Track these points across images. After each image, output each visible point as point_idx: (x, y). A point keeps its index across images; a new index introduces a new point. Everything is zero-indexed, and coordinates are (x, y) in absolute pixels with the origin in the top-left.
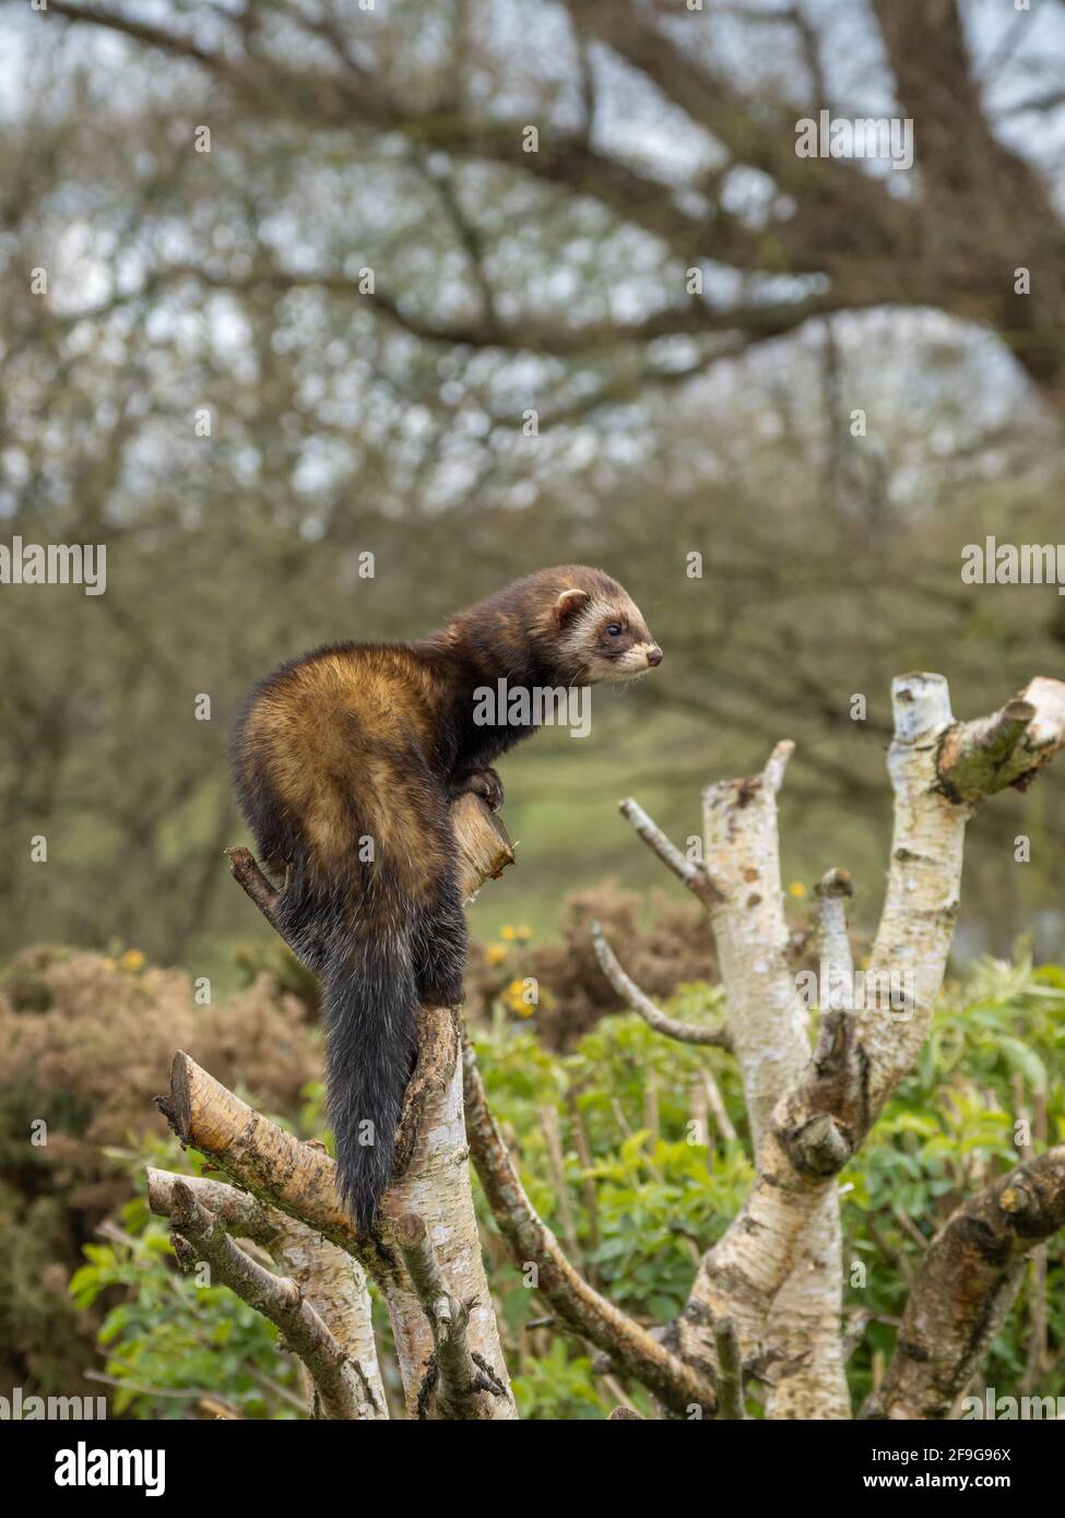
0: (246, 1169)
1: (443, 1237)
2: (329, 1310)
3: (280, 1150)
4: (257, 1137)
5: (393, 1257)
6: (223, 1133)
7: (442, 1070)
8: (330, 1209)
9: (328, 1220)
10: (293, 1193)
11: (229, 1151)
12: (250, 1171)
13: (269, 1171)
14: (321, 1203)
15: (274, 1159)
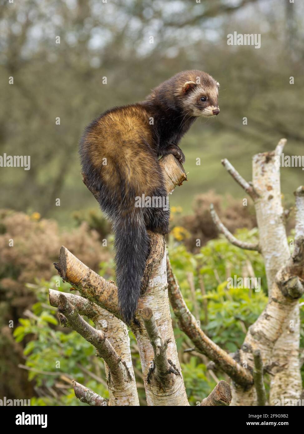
0: (86, 290)
1: (158, 316)
2: (115, 343)
3: (99, 284)
4: (90, 278)
5: (140, 324)
6: (78, 277)
7: (159, 256)
8: (115, 305)
9: (116, 309)
10: (103, 299)
11: (80, 283)
12: (88, 291)
13: (95, 291)
14: (114, 303)
15: (97, 286)
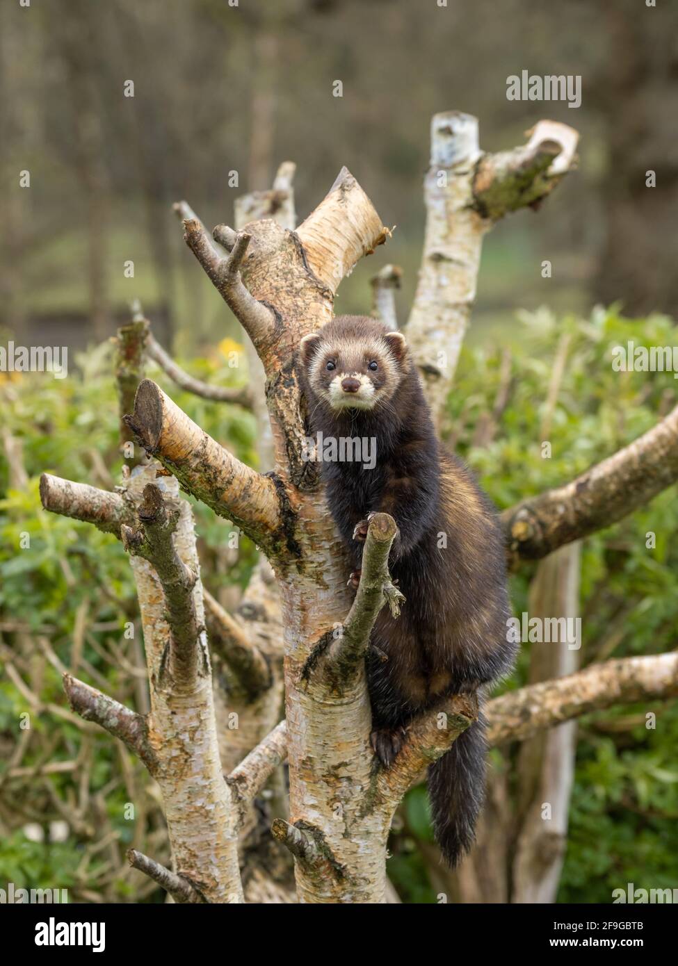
0: (198, 475)
3: (224, 463)
4: (208, 451)
5: (300, 550)
6: (182, 447)
8: (257, 510)
9: (254, 519)
10: (231, 496)
11: (187, 460)
12: (200, 478)
13: (215, 478)
14: (251, 505)
15: (220, 469)
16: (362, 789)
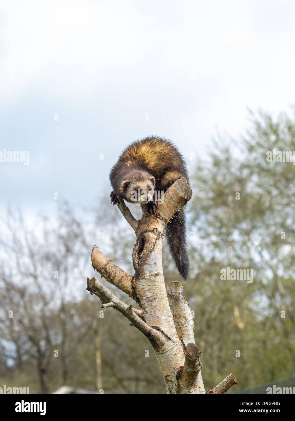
6: (99, 266)
7: (148, 250)
8: (125, 287)
10: (117, 281)
13: (110, 276)
15: (111, 273)
16: (176, 385)
